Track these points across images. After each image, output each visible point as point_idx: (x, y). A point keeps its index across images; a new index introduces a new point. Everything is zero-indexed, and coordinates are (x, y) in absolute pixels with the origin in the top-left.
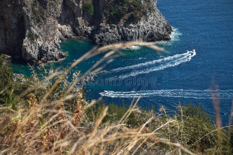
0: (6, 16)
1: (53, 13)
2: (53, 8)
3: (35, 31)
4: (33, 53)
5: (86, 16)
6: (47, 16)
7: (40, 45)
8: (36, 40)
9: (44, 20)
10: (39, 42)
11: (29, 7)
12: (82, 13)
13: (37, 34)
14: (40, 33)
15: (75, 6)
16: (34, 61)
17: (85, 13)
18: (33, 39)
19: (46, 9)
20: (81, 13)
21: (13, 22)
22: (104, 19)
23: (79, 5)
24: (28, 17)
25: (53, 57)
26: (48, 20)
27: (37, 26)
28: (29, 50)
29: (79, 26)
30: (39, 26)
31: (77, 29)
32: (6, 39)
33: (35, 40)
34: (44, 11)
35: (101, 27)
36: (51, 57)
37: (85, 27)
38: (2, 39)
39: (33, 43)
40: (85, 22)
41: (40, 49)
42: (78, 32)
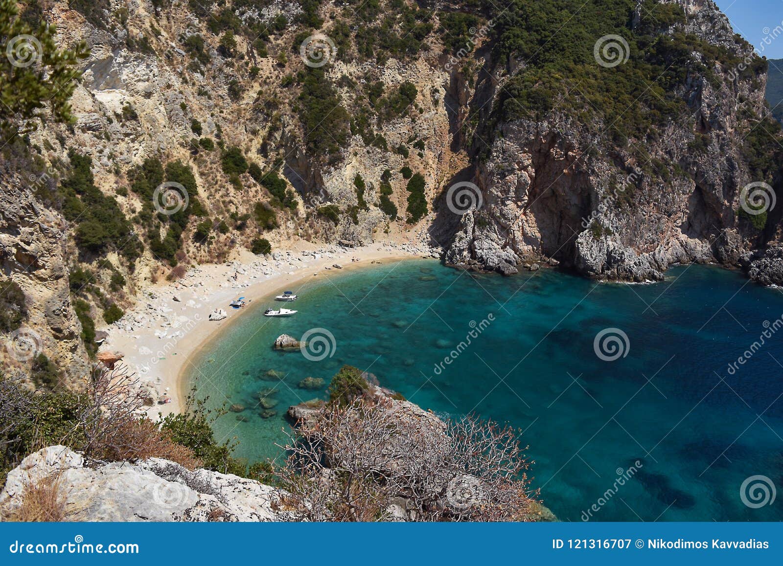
0: (560, 190)
1: (657, 200)
2: (659, 190)
3: (606, 222)
4: (592, 257)
5: (747, 229)
6: (640, 201)
7: (611, 248)
8: (606, 239)
9: (631, 207)
10: (610, 243)
11: (604, 178)
12: (737, 221)
13: (610, 228)
14: (617, 228)
15: (723, 204)
16: (592, 273)
17: (746, 222)
18: (599, 235)
19: (641, 189)
20: (734, 220)
21: (572, 203)
22: (778, 234)
23: (731, 204)
24: (597, 194)
25: (631, 273)
26: (643, 210)
27: (612, 215)
28: (584, 251)
29: (727, 245)
30: (617, 215)
31: (722, 249)
32: (560, 234)
33: (603, 238)
34: (636, 192)
35: (769, 247)
36: (627, 272)
37: (742, 249)
38: (553, 233)
39: (598, 241)
40: (743, 241)
41: (609, 254)
42: (722, 255)
